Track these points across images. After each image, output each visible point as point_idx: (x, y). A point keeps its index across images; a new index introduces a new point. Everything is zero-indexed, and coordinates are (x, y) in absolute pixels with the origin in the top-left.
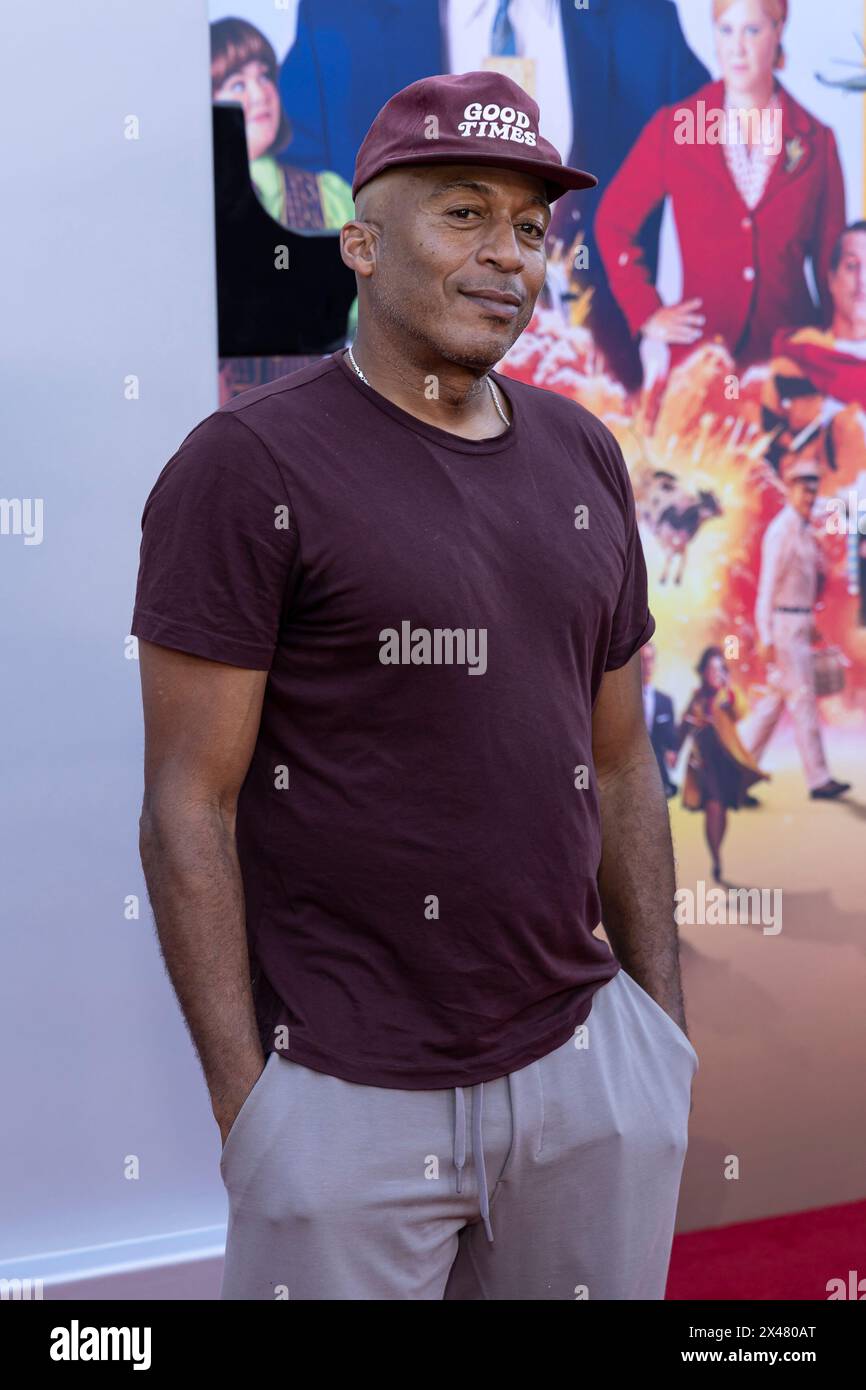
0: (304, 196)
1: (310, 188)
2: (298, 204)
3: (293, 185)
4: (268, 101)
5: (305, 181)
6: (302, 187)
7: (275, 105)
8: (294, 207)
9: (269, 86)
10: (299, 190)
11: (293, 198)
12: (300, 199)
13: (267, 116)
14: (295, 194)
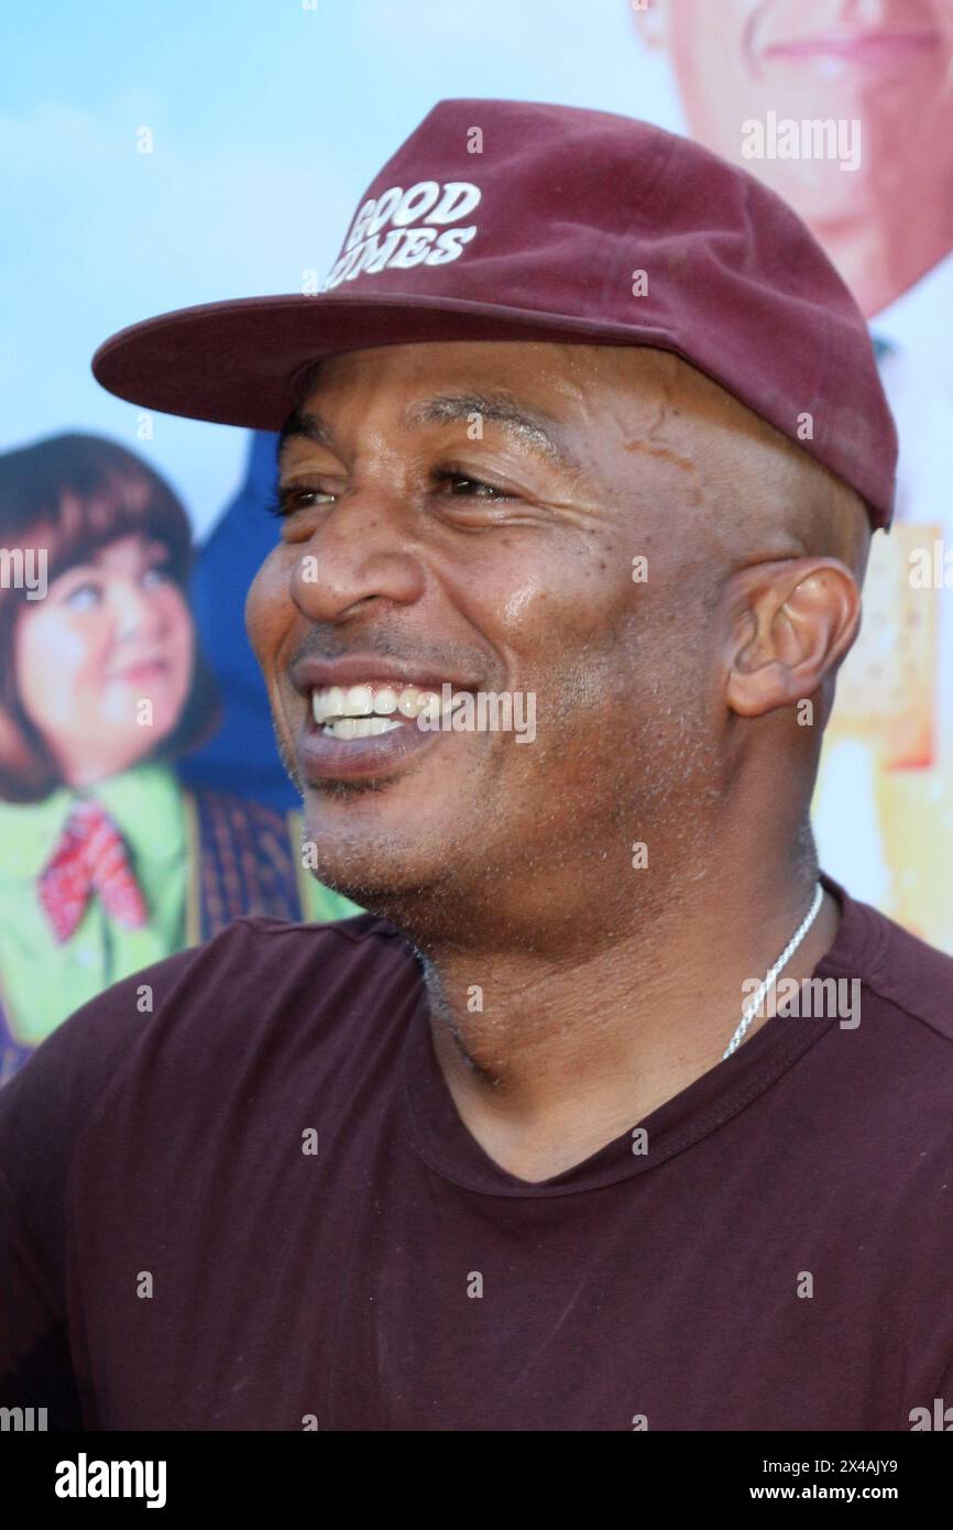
0: (249, 862)
1: (269, 843)
2: (231, 880)
3: (222, 834)
4: (163, 631)
5: (255, 830)
6: (248, 841)
7: (181, 641)
8: (223, 892)
9: (168, 597)
10: (238, 849)
11: (219, 868)
12: (240, 871)
13: (160, 667)
14: (227, 856)
